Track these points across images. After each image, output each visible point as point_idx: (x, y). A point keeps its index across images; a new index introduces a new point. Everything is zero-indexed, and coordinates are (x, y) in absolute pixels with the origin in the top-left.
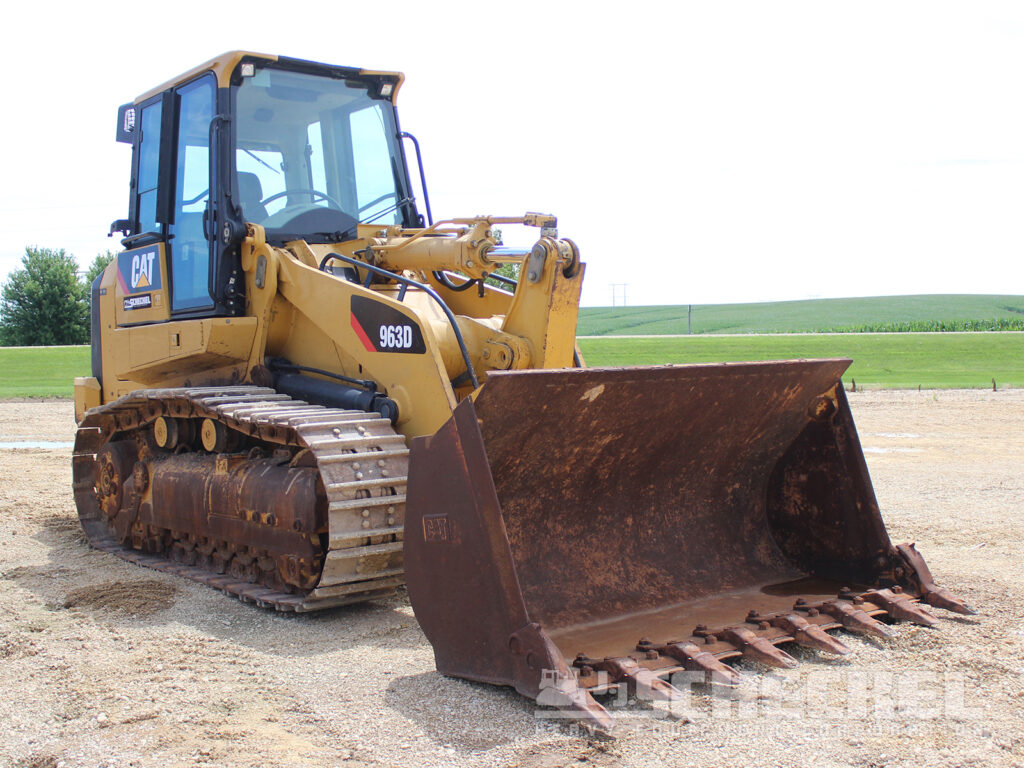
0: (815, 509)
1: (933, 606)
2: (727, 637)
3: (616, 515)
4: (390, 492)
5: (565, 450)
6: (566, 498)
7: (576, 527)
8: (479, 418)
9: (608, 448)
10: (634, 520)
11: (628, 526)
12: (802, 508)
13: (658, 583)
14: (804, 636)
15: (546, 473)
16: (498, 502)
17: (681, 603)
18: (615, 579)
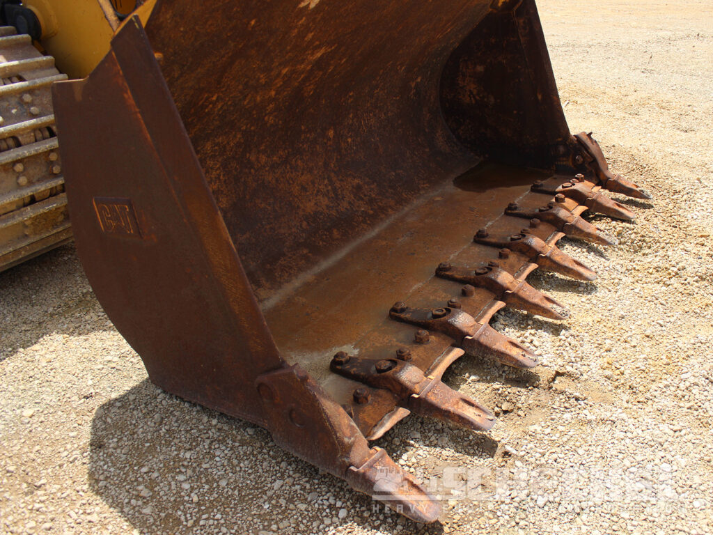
0: (492, 100)
1: (610, 191)
2: (483, 283)
3: (319, 131)
4: (47, 133)
5: (272, 74)
6: (268, 125)
7: (281, 153)
8: (158, 50)
9: (319, 64)
10: (335, 132)
11: (329, 139)
12: (478, 98)
13: (365, 196)
14: (548, 262)
15: (248, 103)
16: (192, 148)
17: (393, 217)
18: (325, 201)
